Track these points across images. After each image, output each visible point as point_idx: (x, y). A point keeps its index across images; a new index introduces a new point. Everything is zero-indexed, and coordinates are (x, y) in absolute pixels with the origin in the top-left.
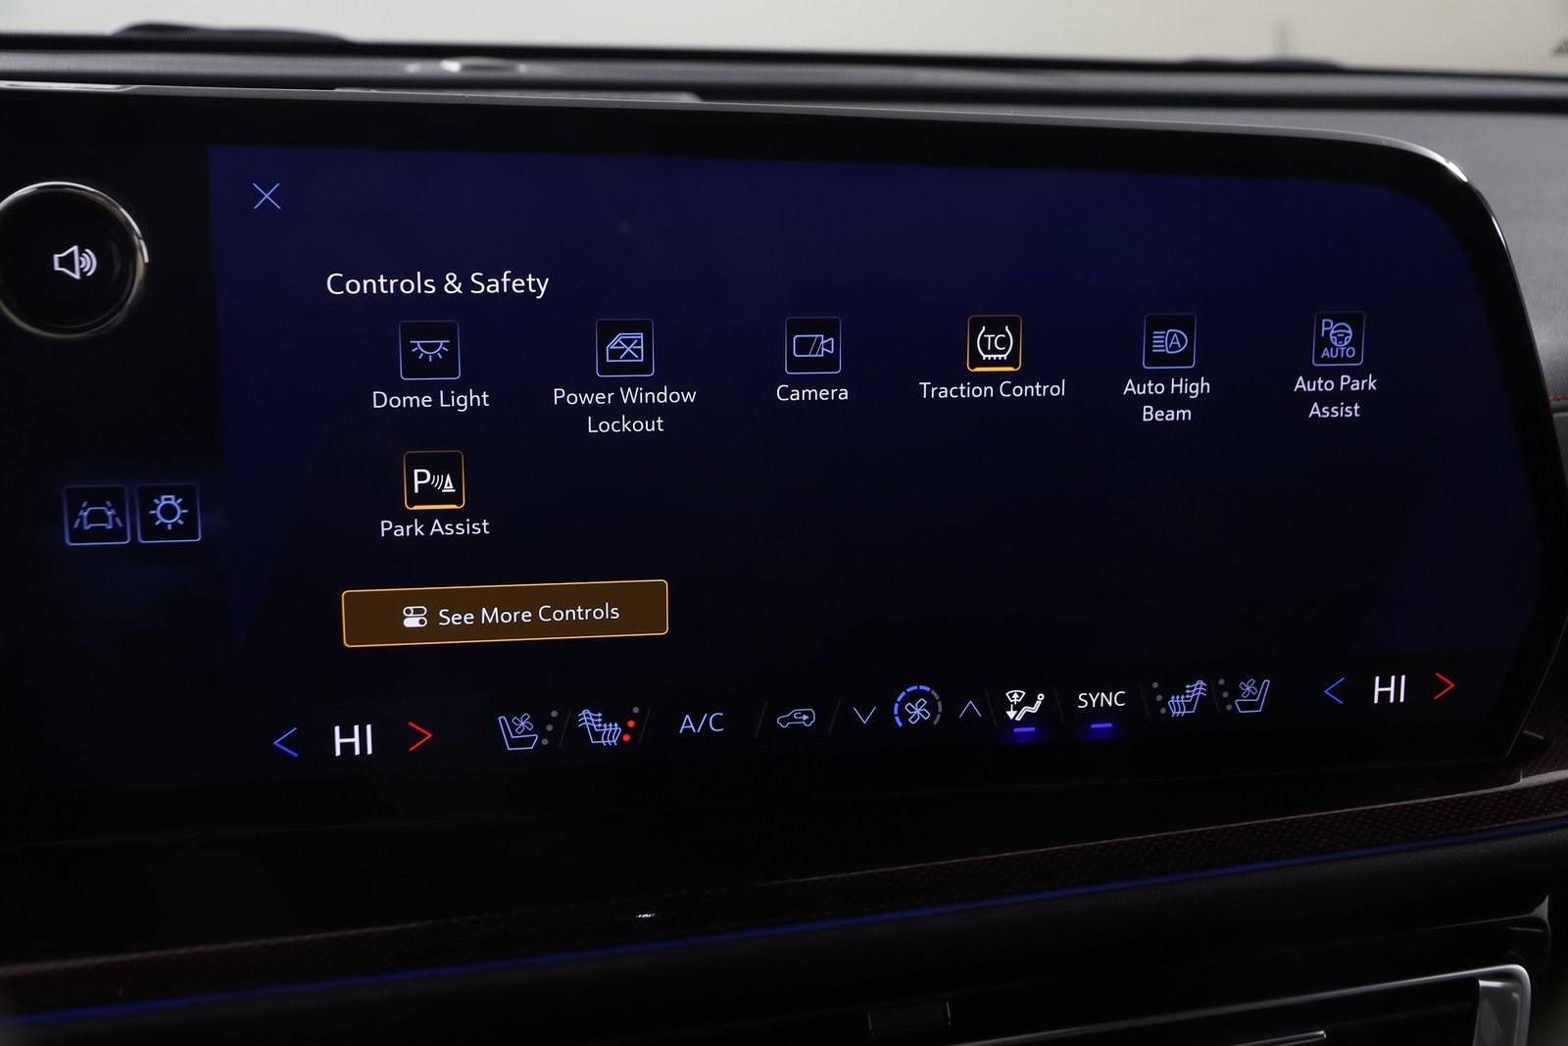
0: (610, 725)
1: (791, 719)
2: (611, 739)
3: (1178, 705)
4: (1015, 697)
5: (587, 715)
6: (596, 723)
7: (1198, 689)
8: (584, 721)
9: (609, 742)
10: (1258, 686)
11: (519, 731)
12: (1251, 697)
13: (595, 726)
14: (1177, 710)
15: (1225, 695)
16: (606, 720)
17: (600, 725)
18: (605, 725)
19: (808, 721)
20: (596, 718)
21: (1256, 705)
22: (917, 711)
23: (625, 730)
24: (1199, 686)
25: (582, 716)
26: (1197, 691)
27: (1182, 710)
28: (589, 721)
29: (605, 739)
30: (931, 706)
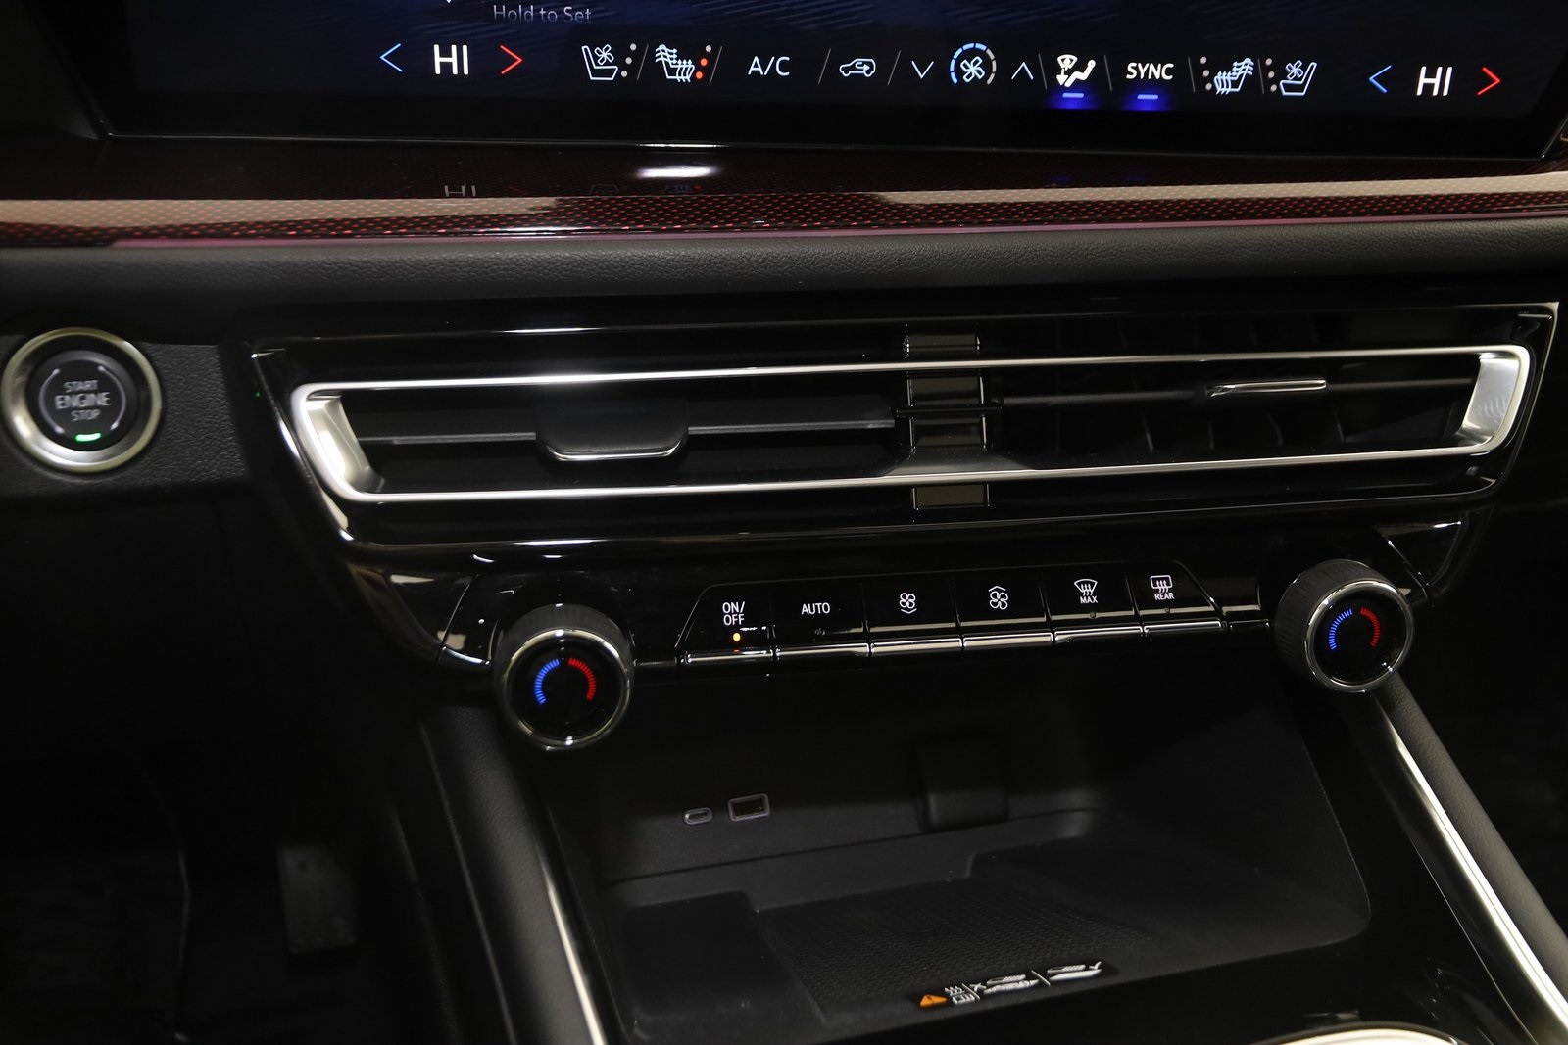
0: (685, 61)
1: (853, 68)
2: (685, 75)
3: (1224, 83)
4: (1067, 61)
5: (664, 51)
6: (672, 59)
7: (1245, 67)
8: (660, 56)
9: (683, 78)
10: (1304, 68)
11: (601, 61)
12: (1296, 79)
13: (670, 62)
14: (1223, 87)
15: (1271, 75)
16: (680, 56)
17: (675, 61)
18: (680, 62)
19: (868, 72)
20: (672, 54)
21: (1300, 88)
22: (973, 69)
23: (698, 68)
24: (1246, 64)
25: (659, 51)
26: (1244, 70)
27: (1227, 87)
28: (665, 56)
29: (680, 75)
30: (986, 65)
